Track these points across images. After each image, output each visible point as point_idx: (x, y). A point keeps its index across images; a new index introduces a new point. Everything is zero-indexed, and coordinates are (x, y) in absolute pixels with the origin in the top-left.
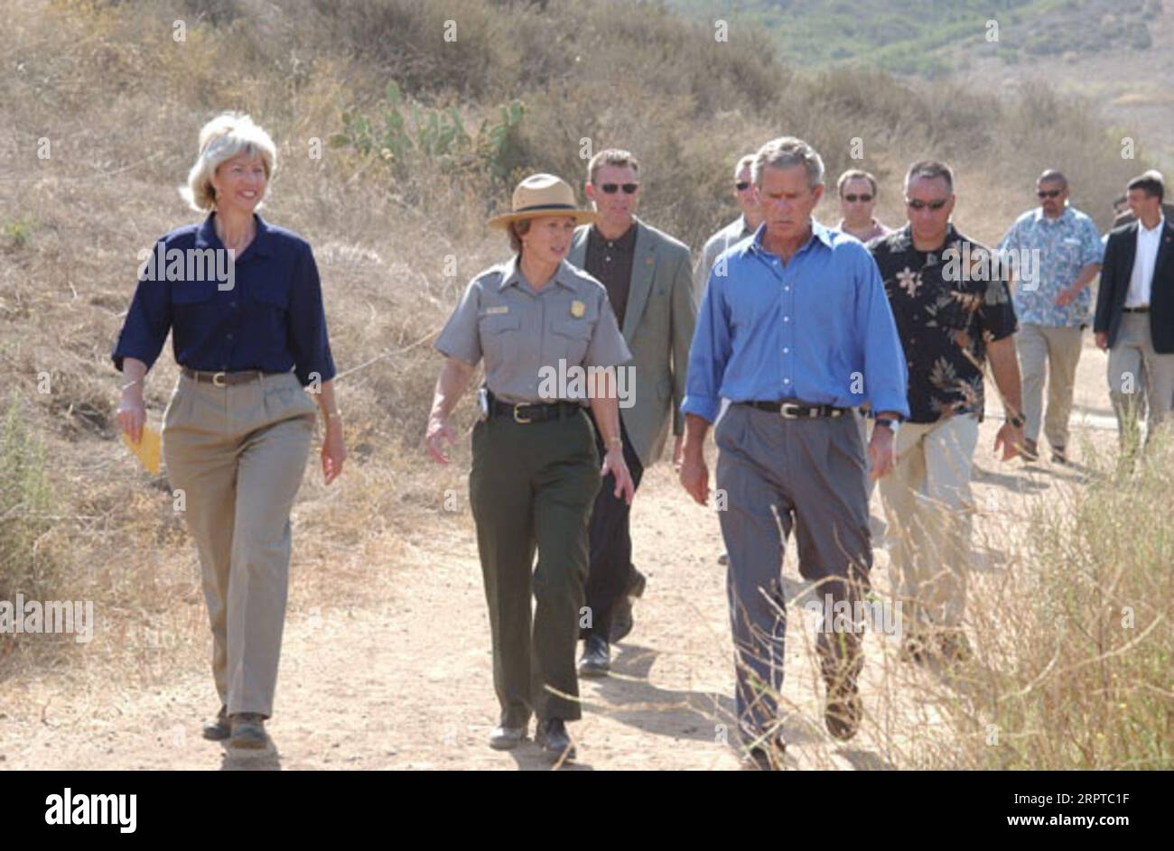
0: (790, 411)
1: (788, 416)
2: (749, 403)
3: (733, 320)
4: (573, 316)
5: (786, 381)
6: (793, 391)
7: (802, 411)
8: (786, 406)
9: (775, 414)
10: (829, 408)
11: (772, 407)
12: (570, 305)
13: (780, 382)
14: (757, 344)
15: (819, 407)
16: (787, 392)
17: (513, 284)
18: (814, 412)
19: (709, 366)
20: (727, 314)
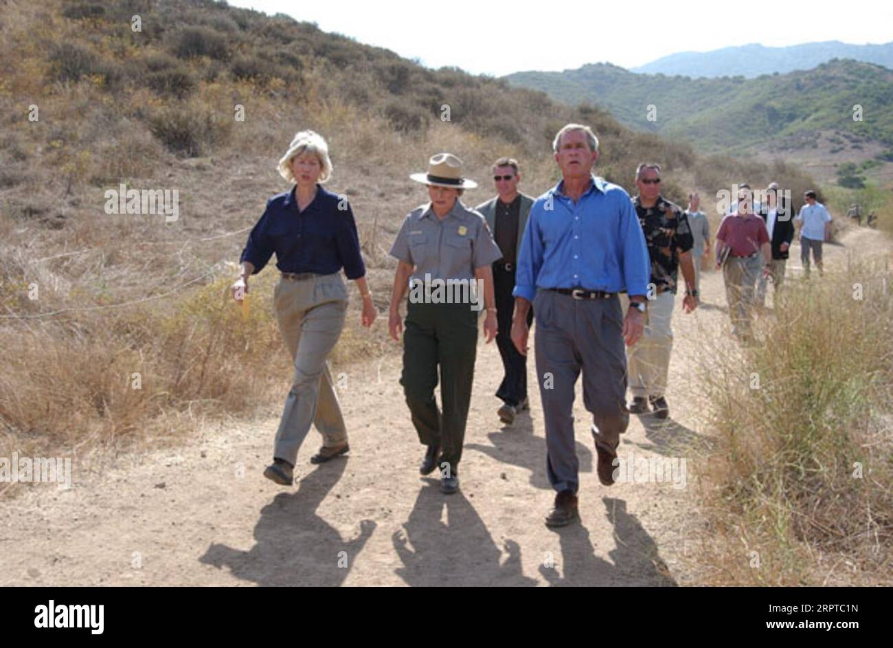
0: (578, 295)
1: (576, 297)
2: (554, 289)
3: (544, 239)
4: (459, 235)
5: (576, 276)
6: (579, 283)
7: (586, 295)
8: (576, 291)
9: (568, 297)
10: (603, 293)
11: (567, 292)
12: (458, 229)
13: (572, 276)
14: (558, 254)
15: (596, 292)
16: (576, 284)
17: (427, 216)
18: (593, 296)
19: (530, 268)
20: (541, 235)
